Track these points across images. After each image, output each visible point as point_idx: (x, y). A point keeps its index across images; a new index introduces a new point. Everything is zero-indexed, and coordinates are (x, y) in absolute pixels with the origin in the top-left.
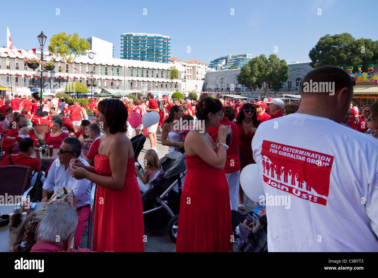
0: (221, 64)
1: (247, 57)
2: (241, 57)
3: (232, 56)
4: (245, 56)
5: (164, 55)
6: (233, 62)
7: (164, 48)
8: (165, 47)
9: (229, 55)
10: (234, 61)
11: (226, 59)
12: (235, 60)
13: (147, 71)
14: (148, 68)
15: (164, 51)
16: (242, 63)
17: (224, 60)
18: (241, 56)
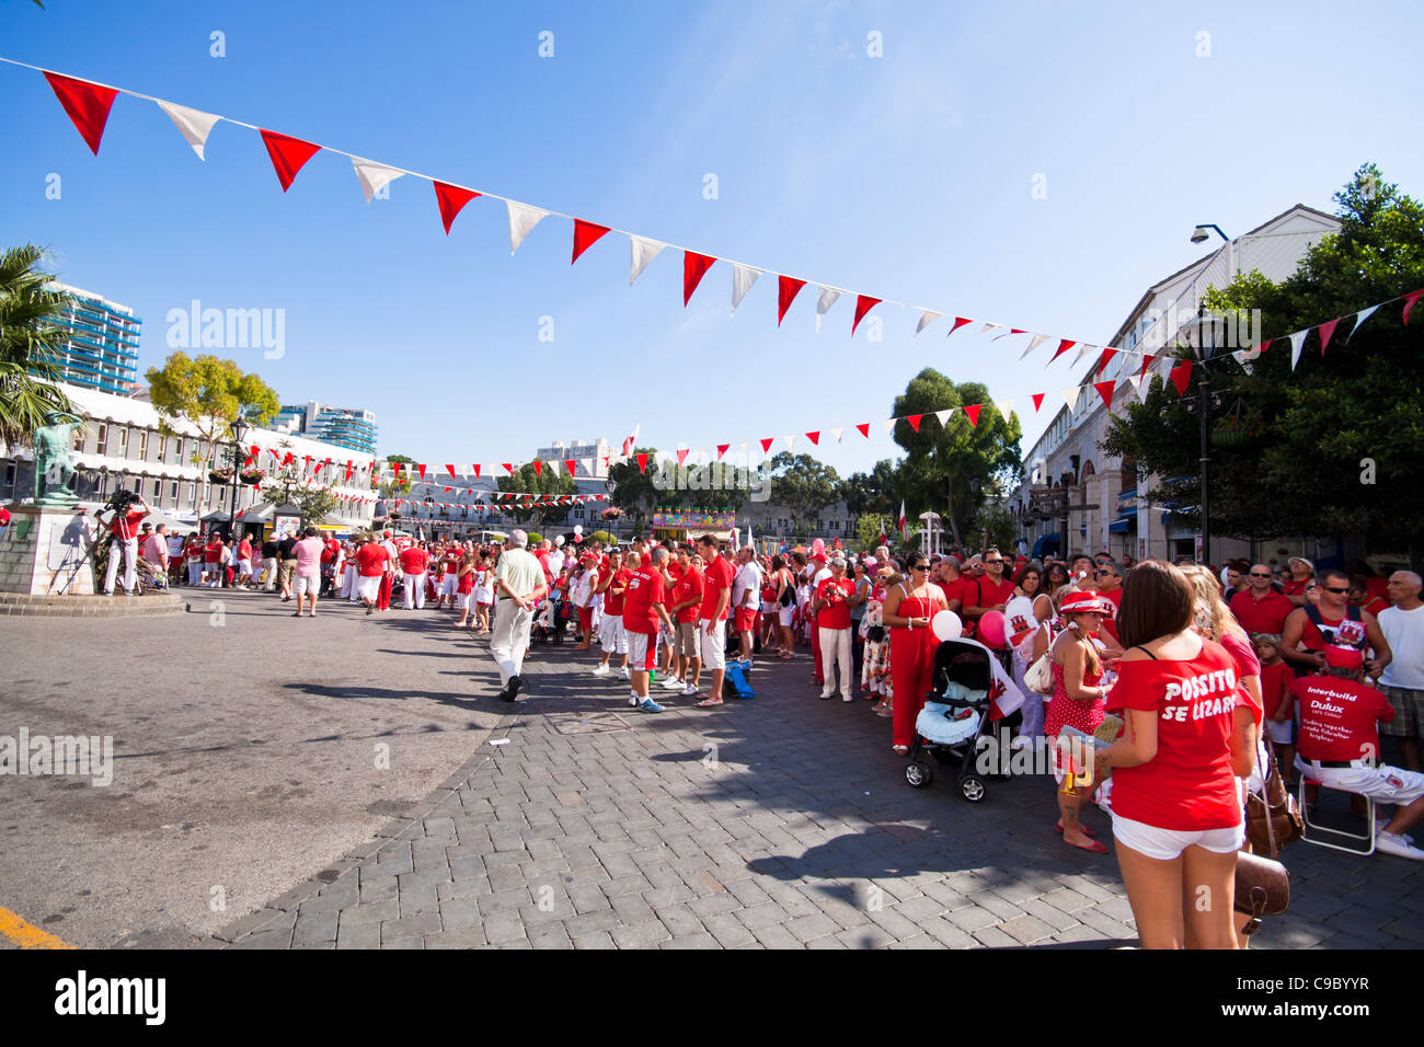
0: (287, 426)
1: (365, 419)
2: (348, 417)
3: (322, 409)
4: (359, 414)
5: (106, 371)
6: (327, 426)
7: (112, 346)
8: (117, 345)
9: (314, 404)
10: (329, 423)
11: (303, 413)
12: (332, 421)
13: (102, 428)
14: (109, 422)
15: (110, 356)
16: (352, 432)
17: (297, 417)
18: (346, 412)
